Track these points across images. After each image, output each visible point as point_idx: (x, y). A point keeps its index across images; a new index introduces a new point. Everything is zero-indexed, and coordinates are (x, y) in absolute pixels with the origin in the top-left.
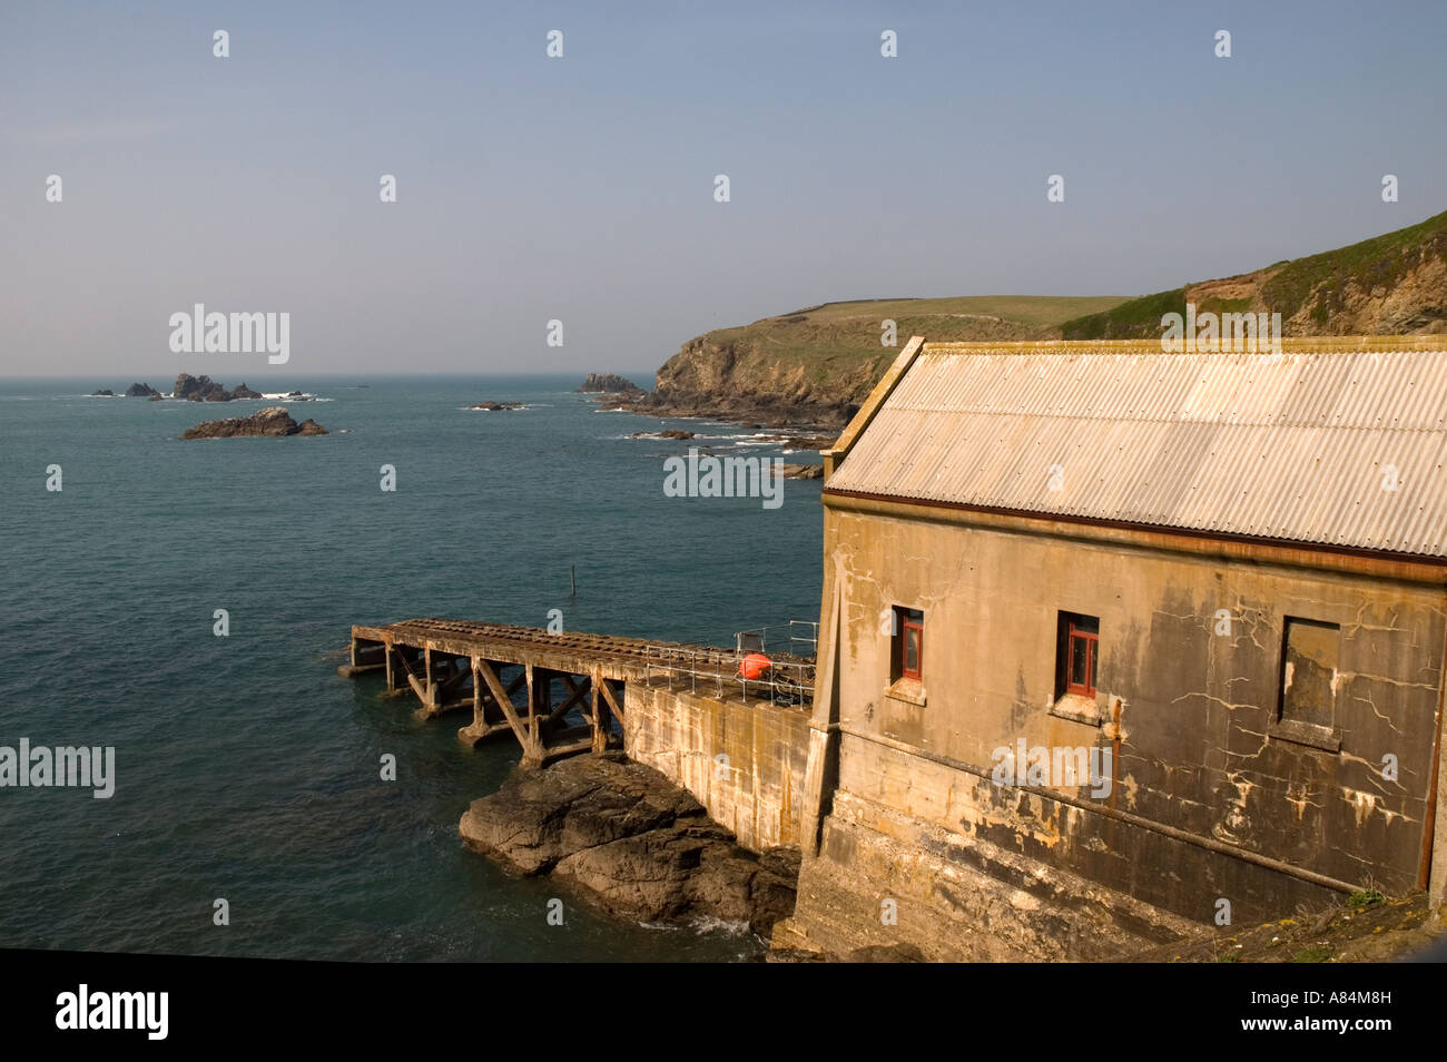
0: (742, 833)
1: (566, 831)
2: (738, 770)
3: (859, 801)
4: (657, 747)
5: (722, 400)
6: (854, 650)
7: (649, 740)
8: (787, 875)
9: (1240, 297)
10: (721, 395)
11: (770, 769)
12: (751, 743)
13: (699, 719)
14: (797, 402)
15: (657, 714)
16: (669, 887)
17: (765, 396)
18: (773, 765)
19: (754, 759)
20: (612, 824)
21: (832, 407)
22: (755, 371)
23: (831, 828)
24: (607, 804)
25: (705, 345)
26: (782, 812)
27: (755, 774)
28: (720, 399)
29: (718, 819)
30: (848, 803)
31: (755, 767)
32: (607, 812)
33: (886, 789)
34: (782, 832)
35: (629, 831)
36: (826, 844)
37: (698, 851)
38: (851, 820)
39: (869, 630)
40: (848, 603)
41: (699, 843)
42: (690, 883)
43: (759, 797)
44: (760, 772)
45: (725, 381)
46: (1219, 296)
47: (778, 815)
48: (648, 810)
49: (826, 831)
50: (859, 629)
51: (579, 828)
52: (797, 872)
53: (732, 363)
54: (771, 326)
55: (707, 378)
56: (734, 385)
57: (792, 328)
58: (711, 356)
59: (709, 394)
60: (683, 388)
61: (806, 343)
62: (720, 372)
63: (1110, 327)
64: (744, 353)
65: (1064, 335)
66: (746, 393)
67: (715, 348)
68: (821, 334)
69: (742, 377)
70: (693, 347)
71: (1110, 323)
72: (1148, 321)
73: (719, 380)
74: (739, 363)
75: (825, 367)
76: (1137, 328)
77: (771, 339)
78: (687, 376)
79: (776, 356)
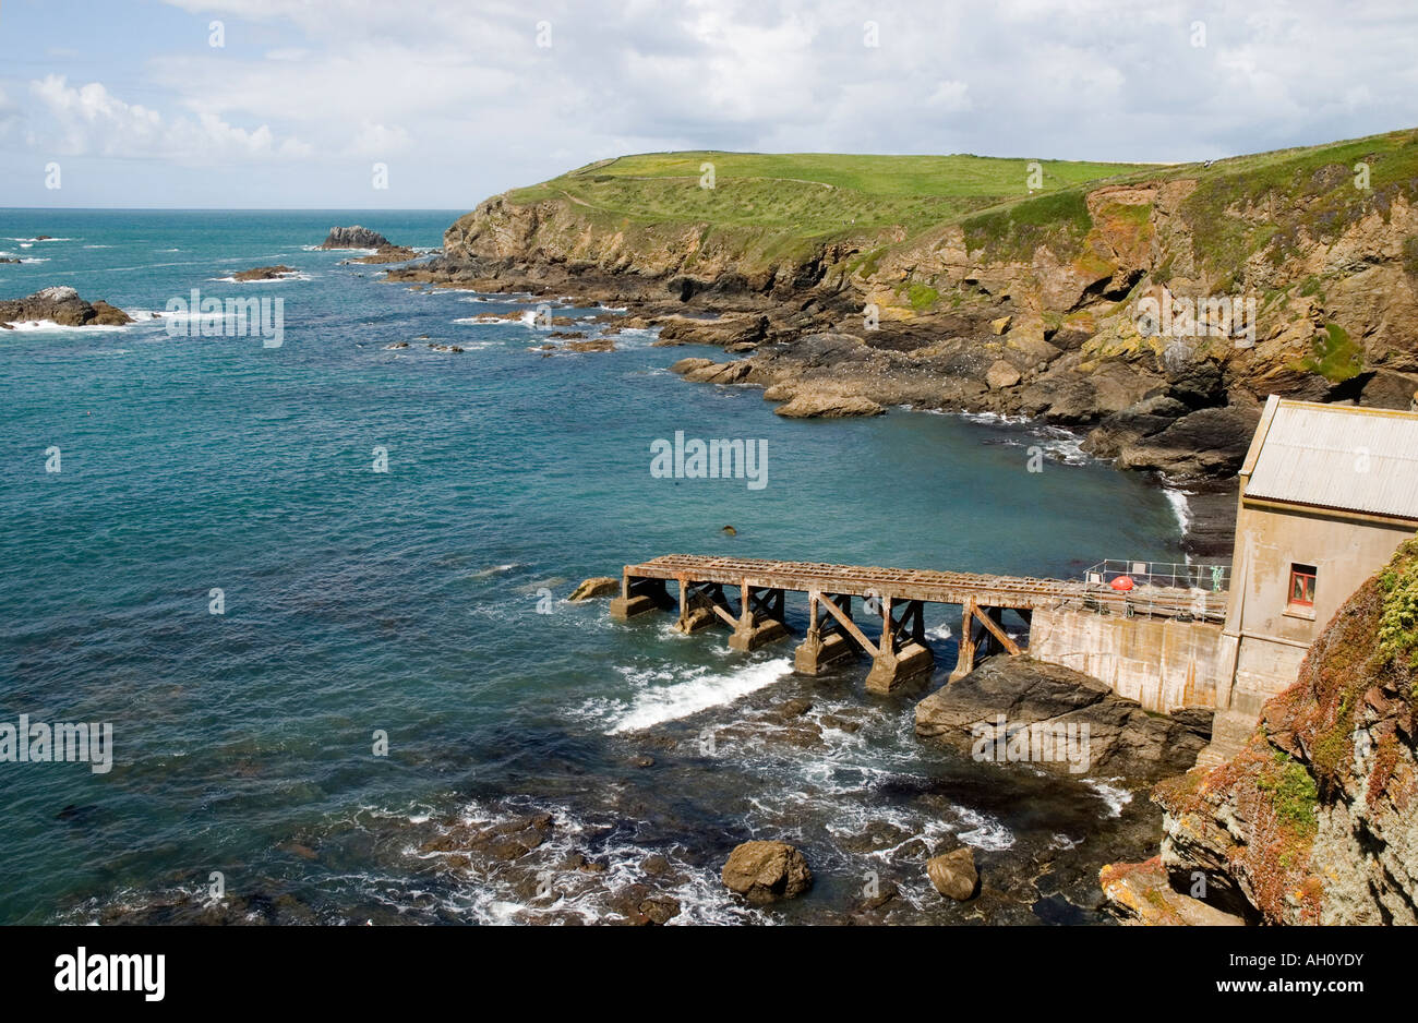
0: (1149, 702)
1: (1023, 711)
2: (1146, 663)
3: (1258, 676)
4: (1065, 649)
5: (528, 268)
6: (1258, 589)
7: (1056, 647)
8: (1200, 724)
9: (1140, 203)
10: (524, 262)
11: (1178, 661)
12: (1161, 646)
13: (1109, 632)
14: (618, 271)
15: (1066, 630)
16: (1110, 739)
17: (577, 264)
18: (1180, 658)
19: (1163, 655)
20: (1064, 703)
21: (658, 278)
22: (564, 237)
23: (1240, 694)
24: (1053, 690)
25: (505, 207)
26: (1186, 687)
27: (1163, 664)
28: (524, 266)
29: (1123, 694)
30: (1249, 678)
31: (1163, 660)
32: (1055, 696)
33: (1279, 668)
34: (1185, 699)
35: (1078, 706)
36: (1235, 703)
37: (1128, 715)
38: (1252, 687)
39: (1272, 576)
40: (1254, 561)
41: (1128, 710)
42: (1122, 735)
43: (1165, 678)
44: (1167, 664)
45: (528, 247)
46: (1120, 202)
47: (1182, 688)
48: (1089, 692)
49: (1235, 696)
50: (1263, 576)
51: (1034, 709)
52: (1211, 722)
53: (536, 227)
54: (575, 186)
55: (506, 242)
56: (540, 251)
57: (599, 189)
58: (513, 219)
59: (511, 262)
60: (481, 253)
61: (620, 208)
62: (523, 236)
63: (1014, 226)
64: (549, 216)
65: (966, 232)
66: (554, 261)
67: (517, 211)
68: (635, 197)
69: (550, 242)
70: (489, 209)
71: (1012, 223)
72: (1050, 222)
73: (522, 245)
74: (544, 227)
75: (646, 234)
76: (1040, 229)
77: (577, 201)
78: (484, 241)
79: (587, 220)
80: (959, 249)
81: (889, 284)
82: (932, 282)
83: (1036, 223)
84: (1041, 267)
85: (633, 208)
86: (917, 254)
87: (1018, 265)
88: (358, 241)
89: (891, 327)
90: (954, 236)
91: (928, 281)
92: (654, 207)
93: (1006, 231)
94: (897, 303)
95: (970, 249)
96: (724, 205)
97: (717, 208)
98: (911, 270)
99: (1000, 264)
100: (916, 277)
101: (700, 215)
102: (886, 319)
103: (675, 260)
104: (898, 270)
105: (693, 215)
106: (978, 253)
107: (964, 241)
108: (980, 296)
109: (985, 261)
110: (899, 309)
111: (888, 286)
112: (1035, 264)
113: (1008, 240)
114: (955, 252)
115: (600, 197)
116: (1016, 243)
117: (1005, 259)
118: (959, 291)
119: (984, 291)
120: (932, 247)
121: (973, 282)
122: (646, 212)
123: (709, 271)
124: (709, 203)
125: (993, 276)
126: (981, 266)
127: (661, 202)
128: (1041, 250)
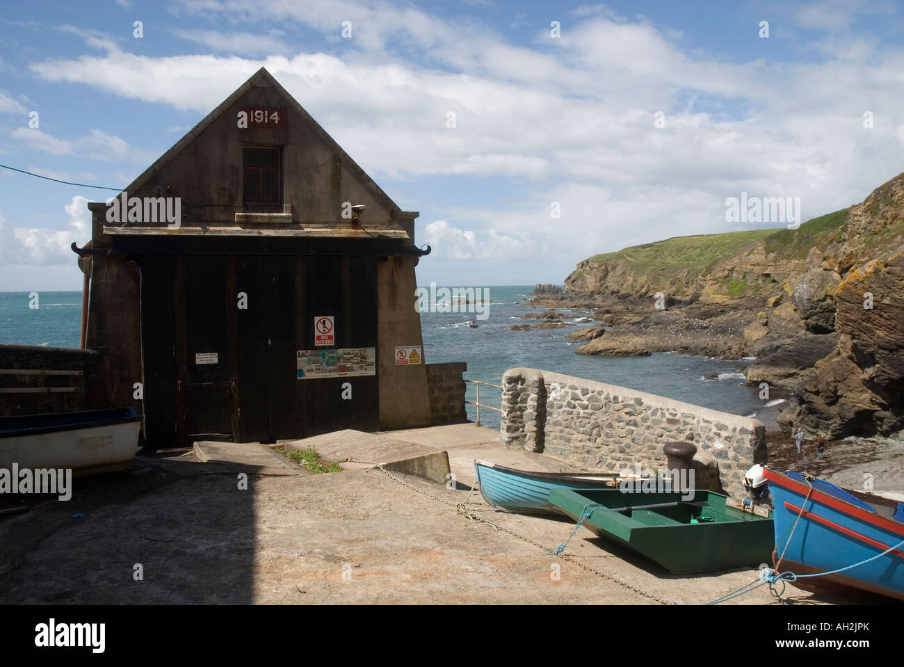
10: (599, 293)
14: (641, 296)
17: (624, 294)
22: (619, 278)
25: (590, 264)
28: (598, 296)
53: (606, 275)
54: (631, 252)
55: (591, 283)
56: (607, 287)
57: (645, 252)
58: (594, 270)
59: (592, 293)
60: (577, 289)
61: (651, 261)
62: (599, 280)
63: (797, 236)
64: (614, 268)
65: (767, 243)
66: (613, 292)
67: (596, 266)
68: (660, 255)
69: (611, 282)
70: (583, 265)
71: (796, 234)
72: (821, 231)
73: (598, 284)
74: (611, 274)
75: (659, 275)
76: (814, 236)
77: (629, 259)
78: (579, 283)
79: (631, 269)
80: (761, 254)
81: (716, 280)
82: (744, 277)
83: (812, 232)
84: (811, 262)
85: (657, 262)
86: (736, 260)
87: (797, 262)
88: (549, 291)
89: (713, 307)
90: (758, 246)
91: (741, 277)
92: (669, 260)
93: (792, 240)
94: (720, 291)
95: (767, 253)
96: (706, 256)
97: (702, 258)
98: (731, 270)
99: (785, 261)
100: (735, 274)
101: (691, 263)
102: (711, 303)
103: (674, 289)
104: (723, 270)
105: (686, 263)
106: (772, 255)
107: (765, 248)
108: (773, 284)
109: (775, 260)
110: (719, 296)
111: (716, 282)
112: (808, 260)
113: (793, 245)
114: (758, 257)
115: (642, 257)
116: (798, 247)
117: (789, 258)
118: (760, 282)
119: (774, 281)
120: (745, 254)
121: (768, 275)
122: (663, 263)
123: (687, 294)
124: (698, 256)
125: (780, 270)
126: (773, 264)
127: (673, 257)
128: (814, 250)
